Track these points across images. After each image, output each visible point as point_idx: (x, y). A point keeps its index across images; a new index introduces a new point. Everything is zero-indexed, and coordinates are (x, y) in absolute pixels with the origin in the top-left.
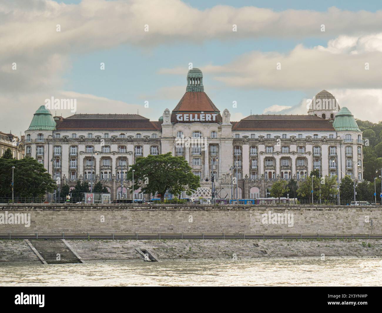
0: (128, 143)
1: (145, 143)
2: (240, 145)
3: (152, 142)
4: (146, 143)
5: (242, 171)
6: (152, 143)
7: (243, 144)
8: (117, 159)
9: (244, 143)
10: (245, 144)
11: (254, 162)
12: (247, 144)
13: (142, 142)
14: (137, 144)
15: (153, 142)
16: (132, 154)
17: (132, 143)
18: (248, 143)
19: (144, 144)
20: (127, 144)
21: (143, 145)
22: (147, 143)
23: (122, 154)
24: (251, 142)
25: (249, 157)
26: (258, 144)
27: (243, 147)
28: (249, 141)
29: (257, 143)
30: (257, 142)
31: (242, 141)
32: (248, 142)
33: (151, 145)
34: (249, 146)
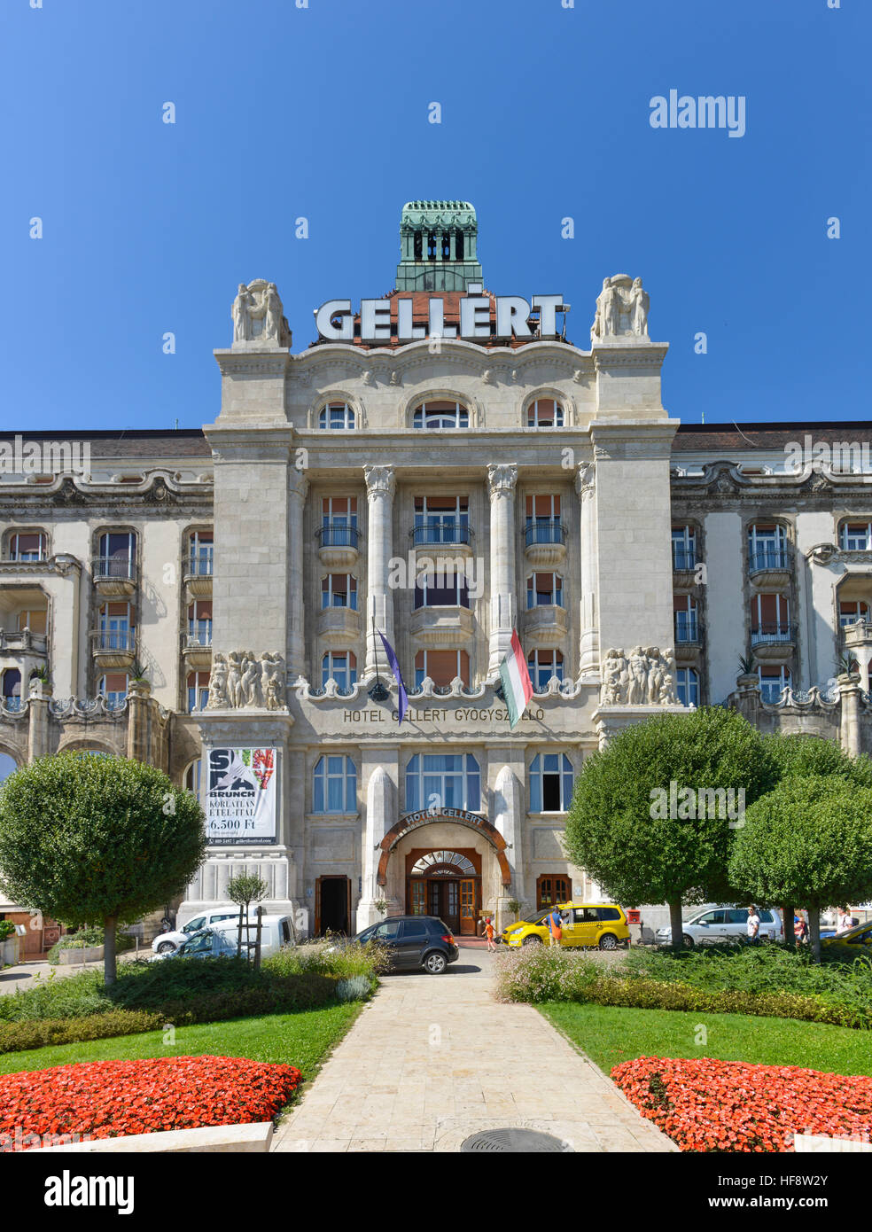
0: (55, 511)
1: (154, 510)
2: (692, 515)
3: (189, 504)
4: (158, 514)
5: (705, 663)
6: (193, 514)
7: (705, 508)
9: (711, 503)
10: (718, 508)
12: (728, 509)
13: (136, 504)
15: (195, 504)
17: (82, 511)
18: (739, 502)
20: (51, 516)
21: (142, 527)
22: (165, 509)
24: (750, 497)
25: (746, 584)
26: (793, 510)
27: (707, 528)
28: (742, 491)
29: (791, 501)
30: (787, 496)
31: (703, 492)
32: (736, 495)
33: (185, 523)
34: (743, 520)
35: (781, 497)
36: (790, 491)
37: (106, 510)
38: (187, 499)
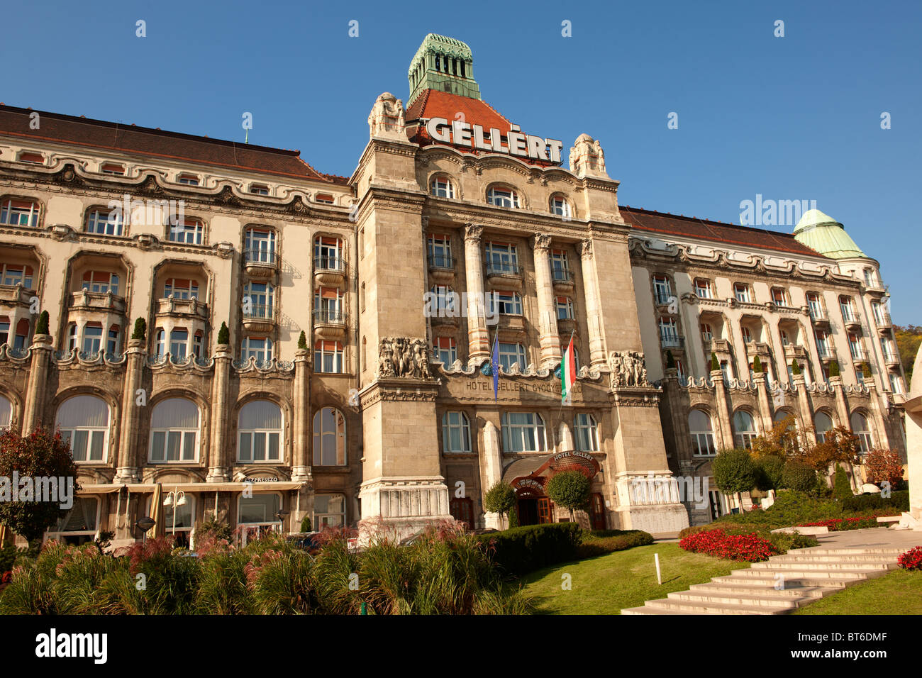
0: (214, 207)
1: (291, 218)
3: (319, 217)
4: (293, 220)
6: (320, 224)
8: (157, 268)
10: (636, 264)
11: (669, 328)
12: (642, 265)
13: (280, 212)
14: (257, 219)
15: (323, 218)
16: (231, 254)
17: (235, 210)
18: (646, 262)
19: (287, 220)
20: (209, 210)
21: (282, 226)
22: (299, 218)
23: (186, 248)
24: (652, 260)
26: (672, 270)
28: (648, 256)
29: (670, 265)
30: (668, 262)
32: (645, 258)
33: (315, 229)
34: (649, 272)
35: (665, 262)
36: (670, 259)
37: (254, 212)
38: (317, 213)
